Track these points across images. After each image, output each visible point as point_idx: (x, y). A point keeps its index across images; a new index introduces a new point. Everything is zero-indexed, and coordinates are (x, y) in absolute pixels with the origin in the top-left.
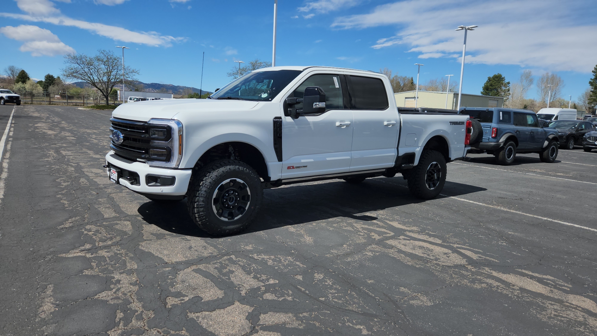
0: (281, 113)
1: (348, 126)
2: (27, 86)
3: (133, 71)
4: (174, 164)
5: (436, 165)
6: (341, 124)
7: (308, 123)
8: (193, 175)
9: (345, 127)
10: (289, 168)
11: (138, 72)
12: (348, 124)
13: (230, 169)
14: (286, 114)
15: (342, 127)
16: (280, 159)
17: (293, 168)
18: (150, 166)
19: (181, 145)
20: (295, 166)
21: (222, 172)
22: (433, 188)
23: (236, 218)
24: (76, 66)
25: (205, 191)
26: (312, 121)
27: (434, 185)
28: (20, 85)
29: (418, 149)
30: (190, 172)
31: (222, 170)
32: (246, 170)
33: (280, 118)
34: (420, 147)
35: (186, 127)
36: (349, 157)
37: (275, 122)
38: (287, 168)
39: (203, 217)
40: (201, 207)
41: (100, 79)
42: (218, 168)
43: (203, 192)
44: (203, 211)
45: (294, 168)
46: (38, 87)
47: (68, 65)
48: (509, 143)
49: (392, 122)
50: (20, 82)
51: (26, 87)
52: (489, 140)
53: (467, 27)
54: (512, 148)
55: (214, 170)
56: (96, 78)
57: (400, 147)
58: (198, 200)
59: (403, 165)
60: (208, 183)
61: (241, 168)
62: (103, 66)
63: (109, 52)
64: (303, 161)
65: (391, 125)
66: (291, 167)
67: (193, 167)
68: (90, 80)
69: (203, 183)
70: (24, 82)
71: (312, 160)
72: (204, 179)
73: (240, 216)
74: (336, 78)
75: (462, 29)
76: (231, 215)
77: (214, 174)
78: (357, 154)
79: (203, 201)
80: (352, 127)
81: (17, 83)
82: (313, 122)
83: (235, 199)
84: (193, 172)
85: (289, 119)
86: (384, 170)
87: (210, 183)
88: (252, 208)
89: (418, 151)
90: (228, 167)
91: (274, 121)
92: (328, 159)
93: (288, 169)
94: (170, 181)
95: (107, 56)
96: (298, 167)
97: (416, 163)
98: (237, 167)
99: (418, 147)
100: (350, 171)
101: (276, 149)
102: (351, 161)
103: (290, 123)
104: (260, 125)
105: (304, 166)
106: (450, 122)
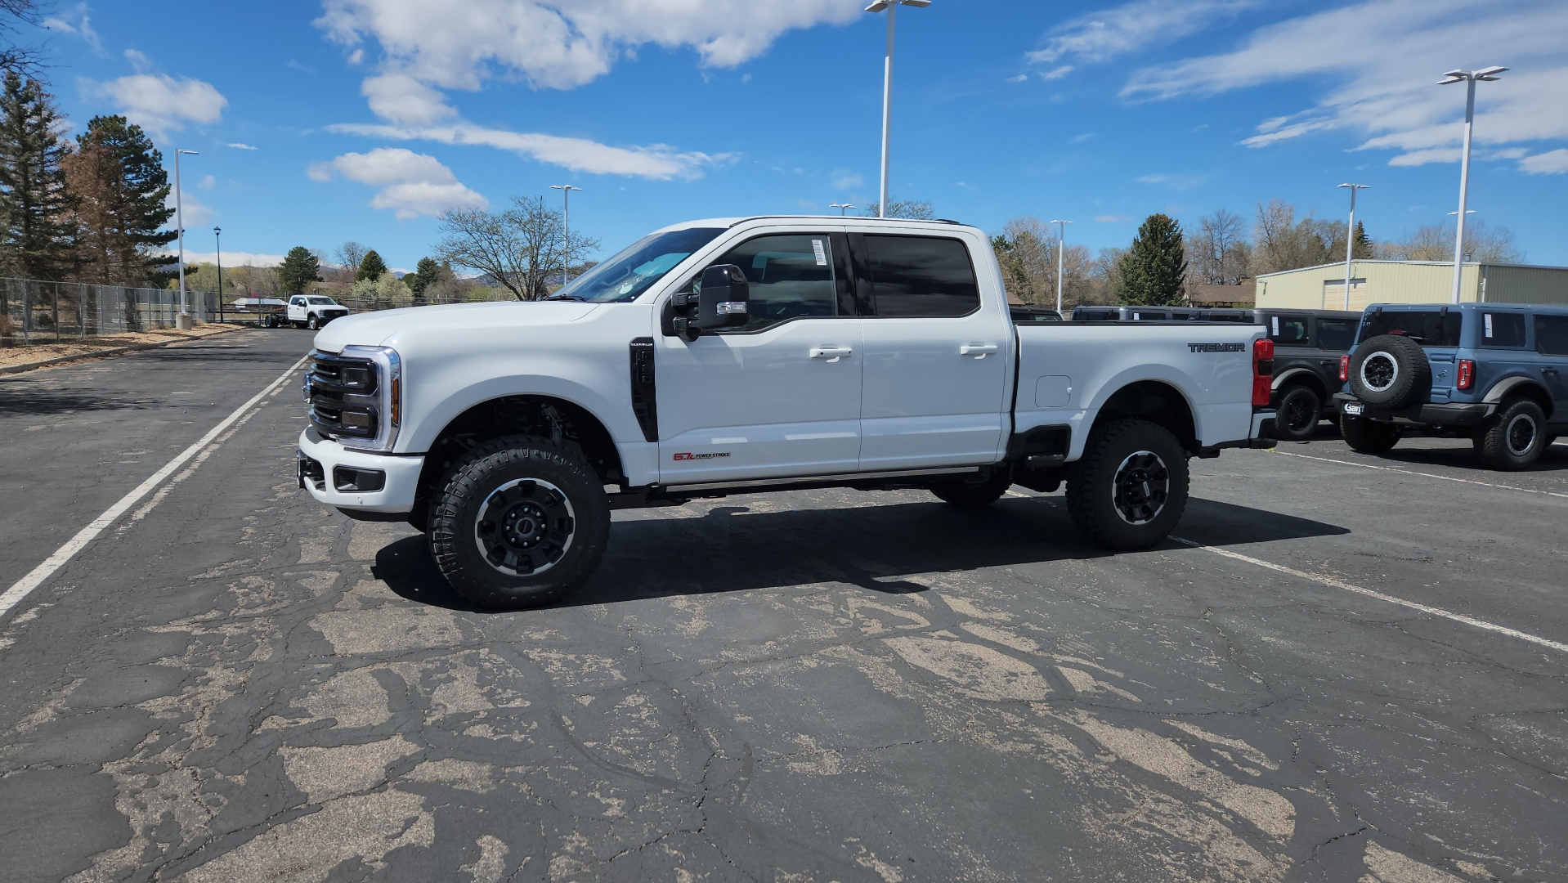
0: (653, 329)
1: (844, 357)
2: (381, 286)
3: (586, 244)
4: (382, 444)
5: (1150, 460)
6: (822, 353)
7: (728, 351)
9: (837, 359)
10: (678, 457)
11: (597, 244)
12: (844, 353)
13: (516, 456)
14: (668, 330)
15: (828, 361)
16: (651, 432)
17: (690, 456)
18: (346, 449)
19: (396, 401)
20: (694, 453)
21: (497, 464)
22: (1143, 522)
23: (537, 571)
24: (464, 236)
25: (455, 505)
26: (738, 346)
27: (1147, 513)
28: (366, 284)
29: (1079, 417)
30: (418, 461)
31: (495, 458)
32: (559, 459)
33: (651, 340)
34: (1084, 412)
35: (410, 364)
36: (853, 435)
37: (634, 351)
38: (672, 457)
39: (451, 562)
40: (446, 541)
41: (514, 263)
42: (488, 453)
43: (450, 508)
44: (450, 550)
45: (691, 458)
46: (403, 289)
47: (446, 235)
48: (1516, 405)
49: (986, 347)
50: (367, 279)
51: (379, 290)
52: (1449, 397)
53: (1474, 73)
54: (1531, 420)
55: (478, 458)
56: (504, 262)
57: (1019, 411)
58: (438, 523)
59: (1030, 458)
60: (461, 487)
61: (544, 454)
62: (521, 234)
63: (534, 201)
64: (715, 441)
65: (984, 355)
66: (685, 456)
67: (426, 449)
68: (491, 266)
69: (451, 488)
70: (374, 278)
71: (744, 440)
72: (453, 479)
73: (549, 565)
74: (820, 242)
75: (1457, 78)
76: (527, 564)
77: (478, 467)
78: (875, 427)
79: (450, 527)
80: (857, 360)
81: (360, 280)
82: (741, 348)
83: (534, 526)
84: (426, 462)
85: (675, 342)
86: (976, 469)
87: (467, 486)
88: (580, 547)
89: (1080, 421)
90: (512, 452)
91: (631, 347)
92: (789, 437)
93: (675, 459)
94: (375, 480)
95: (530, 209)
96: (703, 456)
97: (1076, 450)
98: (535, 452)
99: (1080, 410)
100: (862, 468)
101: (638, 412)
102: (860, 445)
103: (676, 352)
104: (596, 357)
105: (720, 455)
106: (1189, 345)
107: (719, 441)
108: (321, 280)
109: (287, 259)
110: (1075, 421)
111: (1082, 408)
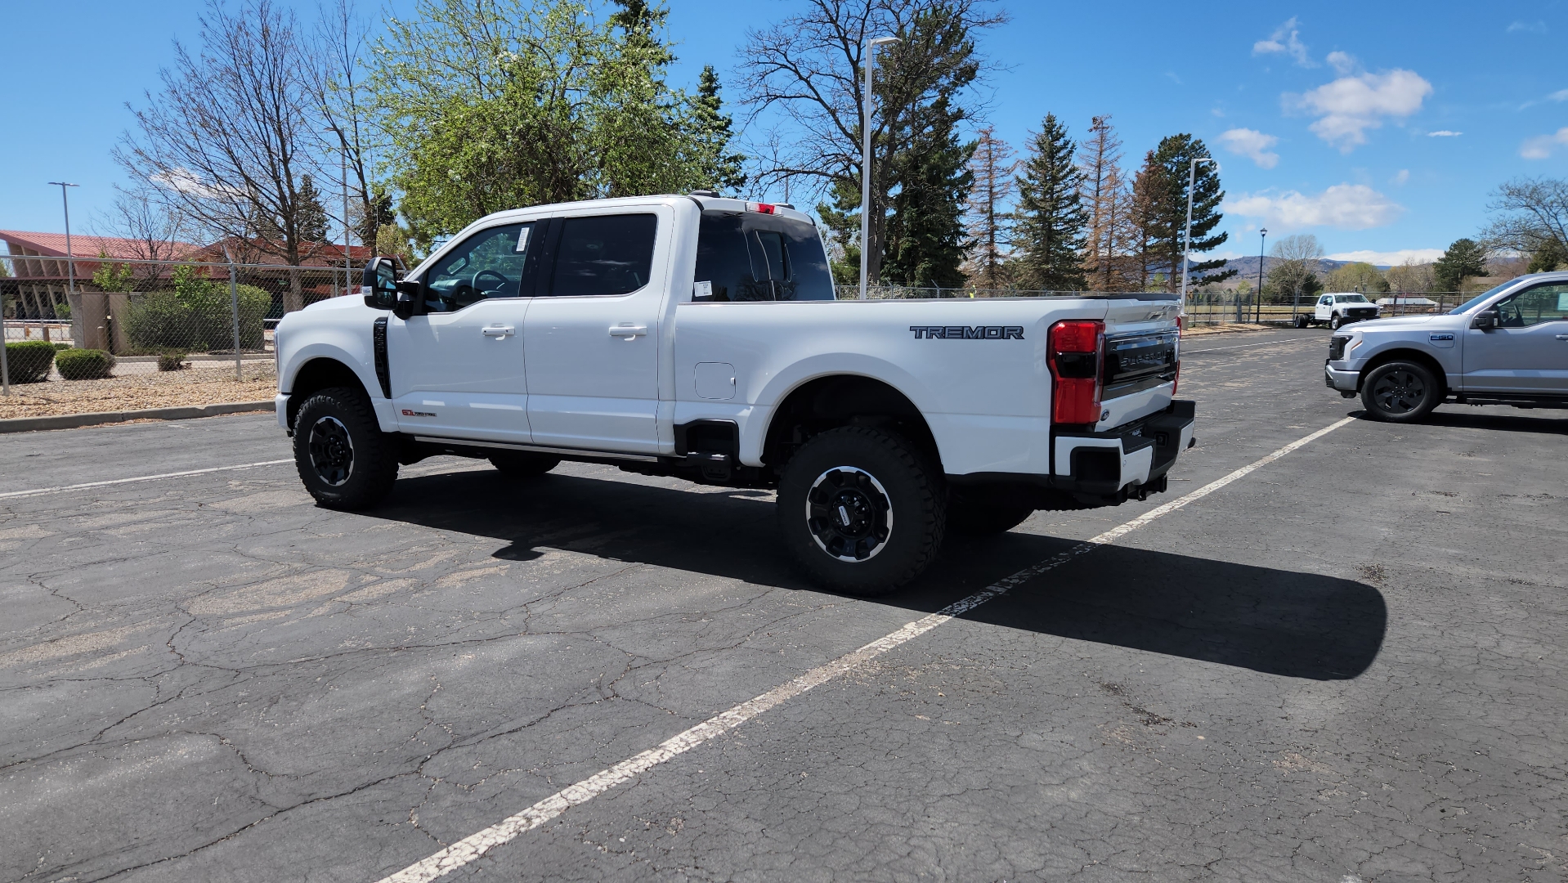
0: (388, 310)
1: (510, 335)
6: (493, 331)
8: (289, 402)
9: (505, 337)
10: (405, 412)
12: (508, 331)
15: (497, 339)
16: (388, 394)
17: (412, 414)
20: (414, 411)
22: (852, 559)
26: (435, 324)
29: (745, 413)
30: (285, 398)
33: (386, 319)
34: (752, 408)
36: (519, 408)
37: (376, 327)
38: (402, 412)
49: (637, 327)
57: (679, 400)
64: (426, 403)
65: (635, 336)
66: (409, 413)
67: (290, 391)
71: (442, 404)
73: (342, 482)
74: (526, 229)
76: (333, 478)
78: (540, 405)
80: (520, 337)
83: (336, 451)
84: (289, 399)
85: (399, 322)
86: (655, 460)
89: (749, 416)
91: (375, 324)
92: (473, 405)
93: (404, 414)
96: (420, 414)
97: (749, 452)
99: (747, 405)
100: (536, 441)
101: (378, 373)
102: (527, 418)
103: (399, 329)
104: (355, 331)
105: (429, 414)
106: (911, 329)
107: (429, 403)
108: (1485, 274)
109: (1447, 254)
110: (742, 417)
111: (749, 402)
